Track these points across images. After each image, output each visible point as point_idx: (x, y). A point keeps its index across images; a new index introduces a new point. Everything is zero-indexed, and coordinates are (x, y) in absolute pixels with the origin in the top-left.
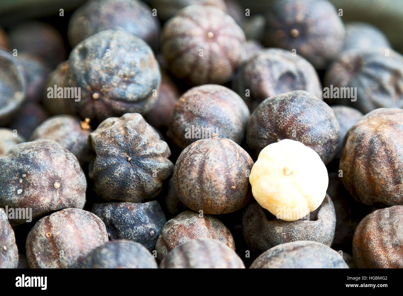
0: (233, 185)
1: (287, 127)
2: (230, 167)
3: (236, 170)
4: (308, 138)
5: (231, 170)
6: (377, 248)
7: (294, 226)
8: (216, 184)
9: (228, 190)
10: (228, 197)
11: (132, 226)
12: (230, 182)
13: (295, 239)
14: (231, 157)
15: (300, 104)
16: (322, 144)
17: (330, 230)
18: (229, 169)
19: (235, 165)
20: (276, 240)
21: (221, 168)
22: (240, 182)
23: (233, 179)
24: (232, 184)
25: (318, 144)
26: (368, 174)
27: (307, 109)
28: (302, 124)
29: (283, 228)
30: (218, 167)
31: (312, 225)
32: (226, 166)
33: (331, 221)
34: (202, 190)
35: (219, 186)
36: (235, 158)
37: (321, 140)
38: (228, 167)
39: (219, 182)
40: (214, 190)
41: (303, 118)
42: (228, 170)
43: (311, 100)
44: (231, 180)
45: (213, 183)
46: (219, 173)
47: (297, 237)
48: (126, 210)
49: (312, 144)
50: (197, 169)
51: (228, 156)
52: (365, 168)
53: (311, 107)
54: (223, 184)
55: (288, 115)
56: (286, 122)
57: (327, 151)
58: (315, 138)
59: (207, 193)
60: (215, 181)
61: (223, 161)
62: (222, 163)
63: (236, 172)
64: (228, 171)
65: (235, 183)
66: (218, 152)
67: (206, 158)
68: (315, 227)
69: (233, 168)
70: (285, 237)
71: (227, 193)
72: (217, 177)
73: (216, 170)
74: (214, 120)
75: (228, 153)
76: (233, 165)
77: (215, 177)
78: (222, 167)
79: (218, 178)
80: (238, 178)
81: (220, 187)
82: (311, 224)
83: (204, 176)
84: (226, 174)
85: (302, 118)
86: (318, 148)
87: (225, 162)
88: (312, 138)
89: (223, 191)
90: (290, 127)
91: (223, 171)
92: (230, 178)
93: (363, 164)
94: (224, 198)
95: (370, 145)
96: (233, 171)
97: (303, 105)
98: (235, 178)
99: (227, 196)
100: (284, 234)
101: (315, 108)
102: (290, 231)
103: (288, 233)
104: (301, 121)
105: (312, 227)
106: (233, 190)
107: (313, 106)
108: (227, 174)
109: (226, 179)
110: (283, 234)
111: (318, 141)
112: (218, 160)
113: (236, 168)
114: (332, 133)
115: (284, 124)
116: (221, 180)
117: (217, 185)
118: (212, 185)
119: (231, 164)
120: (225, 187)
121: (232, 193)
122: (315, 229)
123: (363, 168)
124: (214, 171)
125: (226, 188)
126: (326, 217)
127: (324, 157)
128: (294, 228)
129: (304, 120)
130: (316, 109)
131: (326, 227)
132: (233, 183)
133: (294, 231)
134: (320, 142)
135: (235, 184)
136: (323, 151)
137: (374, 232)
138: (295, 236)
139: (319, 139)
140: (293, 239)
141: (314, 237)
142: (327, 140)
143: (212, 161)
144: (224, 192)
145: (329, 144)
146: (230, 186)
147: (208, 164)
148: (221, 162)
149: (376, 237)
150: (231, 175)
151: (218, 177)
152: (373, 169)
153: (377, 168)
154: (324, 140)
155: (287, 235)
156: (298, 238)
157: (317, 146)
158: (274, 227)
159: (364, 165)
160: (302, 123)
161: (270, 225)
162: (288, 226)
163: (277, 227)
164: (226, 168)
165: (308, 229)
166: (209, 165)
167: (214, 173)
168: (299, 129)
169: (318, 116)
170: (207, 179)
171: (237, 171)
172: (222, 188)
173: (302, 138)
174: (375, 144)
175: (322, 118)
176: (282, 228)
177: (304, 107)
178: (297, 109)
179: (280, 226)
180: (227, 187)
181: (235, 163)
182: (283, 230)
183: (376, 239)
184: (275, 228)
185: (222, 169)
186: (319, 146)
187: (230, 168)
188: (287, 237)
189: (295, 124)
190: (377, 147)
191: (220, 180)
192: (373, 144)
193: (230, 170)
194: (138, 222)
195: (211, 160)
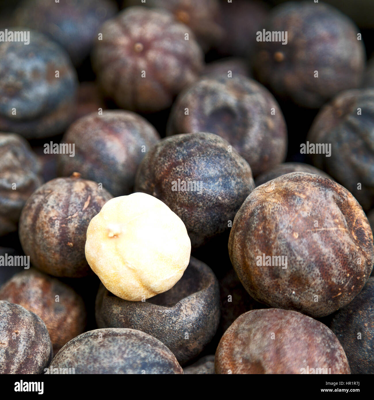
0: (70, 242)
1: (163, 178)
2: (70, 217)
3: (76, 222)
4: (185, 196)
5: (70, 222)
6: (226, 360)
7: (137, 308)
8: (47, 236)
9: (63, 246)
10: (63, 256)
12: (67, 236)
13: (136, 326)
14: (75, 205)
15: (188, 150)
16: (205, 208)
17: (191, 324)
18: (67, 220)
19: (77, 216)
20: (113, 322)
21: (57, 216)
22: (80, 239)
23: (70, 234)
24: (69, 240)
25: (198, 206)
26: (243, 257)
27: (193, 159)
29: (122, 309)
30: (54, 215)
31: (161, 311)
32: (65, 215)
33: (196, 312)
34: (34, 240)
35: (51, 239)
36: (79, 208)
37: (202, 202)
38: (67, 217)
39: (52, 234)
40: (45, 243)
41: (183, 169)
42: (65, 221)
43: (206, 147)
44: (67, 235)
45: (45, 234)
46: (53, 222)
47: (138, 323)
49: (189, 205)
50: (32, 213)
51: (72, 203)
52: (241, 248)
53: (199, 156)
54: (57, 238)
55: (167, 163)
56: (163, 172)
57: (212, 219)
58: (193, 198)
59: (39, 246)
60: (47, 232)
61: (62, 208)
62: (60, 211)
63: (76, 226)
64: (66, 223)
65: (72, 239)
66: (61, 196)
67: (45, 201)
68: (163, 316)
69: (73, 219)
70: (123, 321)
71: (61, 250)
72: (49, 227)
73: (51, 219)
75: (73, 199)
76: (75, 215)
77: (48, 227)
78: (59, 216)
79: (51, 229)
80: (77, 233)
81: (52, 241)
82: (159, 310)
83: (38, 224)
84: (62, 226)
85: (181, 168)
86: (198, 212)
87: (65, 210)
88: (189, 197)
89: (56, 247)
90: (166, 178)
91: (59, 222)
92: (67, 231)
93: (239, 242)
94: (57, 256)
95: (250, 218)
96: (72, 224)
97: (191, 152)
98: (73, 233)
99: (61, 254)
100: (122, 316)
101: (205, 158)
102: (130, 314)
103: (127, 317)
104: (179, 173)
105: (159, 315)
106: (69, 247)
107: (203, 155)
108: (64, 225)
109: (61, 231)
110: (120, 316)
111: (198, 203)
112: (56, 206)
113: (77, 219)
114: (224, 196)
115: (160, 173)
116: (55, 233)
117: (49, 237)
118: (43, 237)
119: (72, 214)
120: (59, 242)
121: (68, 252)
122: (164, 317)
123: (239, 248)
124: (47, 219)
125: (60, 244)
126: (190, 306)
127: (208, 226)
128: (136, 311)
129: (183, 172)
130: (205, 160)
131: (184, 319)
132: (70, 238)
133: (135, 315)
134: (201, 204)
135: (73, 241)
136: (206, 217)
137: (229, 338)
138: (136, 322)
139: (200, 200)
140: (133, 326)
141: (161, 328)
142: (212, 203)
143: (49, 207)
144: (58, 249)
145: (216, 209)
146: (66, 243)
147: (44, 209)
148: (59, 209)
149: (228, 344)
150: (68, 228)
151: (51, 227)
152: (247, 251)
153: (251, 251)
154: (207, 203)
155: (126, 318)
156: (139, 326)
157: (197, 210)
158: (111, 305)
159: (240, 244)
160: (180, 175)
161: (107, 302)
162: (129, 306)
163: (115, 306)
164: (64, 218)
165: (154, 316)
166: (45, 211)
167: (47, 222)
169: (204, 169)
170: (39, 228)
171: (78, 224)
172: (54, 242)
173: (178, 195)
174: (255, 217)
175: (210, 173)
176: (120, 308)
177: (190, 155)
178: (179, 156)
179: (118, 305)
180: (62, 243)
181: (78, 214)
182: (121, 311)
183: (227, 347)
184: (112, 307)
185: (59, 218)
186: (199, 209)
187: (69, 219)
188: (126, 321)
189: (171, 176)
190: (255, 223)
191: (53, 232)
192: (253, 218)
193: (68, 222)
195: (48, 205)
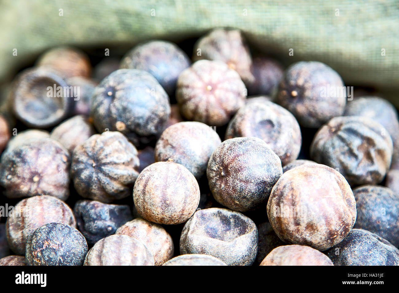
1: (230, 163)
9: (163, 203)
10: (163, 209)
11: (94, 220)
14: (171, 178)
15: (246, 147)
16: (255, 183)
17: (241, 253)
22: (174, 199)
23: (168, 196)
24: (167, 199)
25: (251, 182)
27: (249, 152)
28: (240, 163)
30: (158, 184)
32: (165, 184)
33: (246, 246)
34: (144, 199)
36: (174, 179)
38: (167, 185)
40: (151, 201)
41: (243, 159)
43: (257, 146)
44: (166, 196)
45: (152, 196)
46: (157, 188)
48: (93, 207)
49: (245, 181)
50: (143, 183)
51: (169, 177)
53: (253, 151)
54: (159, 198)
55: (232, 154)
56: (229, 160)
57: (259, 190)
58: (249, 177)
59: (147, 203)
60: (153, 194)
61: (163, 179)
63: (172, 190)
64: (165, 188)
65: (169, 199)
66: (162, 172)
67: (152, 175)
68: (226, 247)
69: (170, 187)
71: (162, 205)
73: (156, 186)
74: (181, 150)
75: (170, 174)
76: (171, 184)
77: (154, 191)
78: (161, 184)
80: (173, 195)
81: (156, 200)
82: (223, 244)
83: (147, 189)
86: (251, 186)
87: (165, 181)
88: (246, 176)
90: (231, 164)
91: (161, 188)
92: (166, 194)
94: (159, 210)
95: (283, 189)
98: (170, 195)
100: (199, 247)
101: (256, 152)
102: (204, 246)
103: (202, 247)
104: (240, 161)
105: (223, 247)
106: (167, 204)
108: (164, 190)
109: (162, 194)
110: (198, 247)
111: (251, 180)
112: (159, 178)
113: (173, 187)
114: (267, 177)
115: (228, 160)
117: (154, 197)
118: (150, 197)
119: (169, 183)
120: (161, 200)
121: (166, 207)
122: (226, 248)
124: (154, 186)
126: (242, 242)
127: (256, 195)
128: (208, 244)
129: (243, 160)
130: (257, 154)
131: (238, 250)
134: (253, 181)
136: (255, 189)
138: (208, 251)
139: (253, 178)
140: (206, 253)
141: (223, 255)
142: (259, 181)
143: (155, 178)
144: (160, 205)
145: (262, 185)
146: (165, 201)
147: (151, 180)
148: (161, 180)
150: (167, 192)
151: (156, 191)
154: (257, 180)
156: (210, 253)
157: (250, 184)
163: (195, 241)
164: (164, 186)
165: (220, 247)
167: (153, 188)
168: (238, 167)
169: (256, 159)
170: (148, 192)
172: (158, 201)
173: (238, 175)
174: (286, 188)
175: (260, 162)
177: (247, 151)
178: (241, 151)
185: (161, 186)
186: (252, 184)
188: (201, 250)
189: (235, 162)
190: (287, 191)
191: (157, 195)
193: (167, 188)
194: (99, 218)
